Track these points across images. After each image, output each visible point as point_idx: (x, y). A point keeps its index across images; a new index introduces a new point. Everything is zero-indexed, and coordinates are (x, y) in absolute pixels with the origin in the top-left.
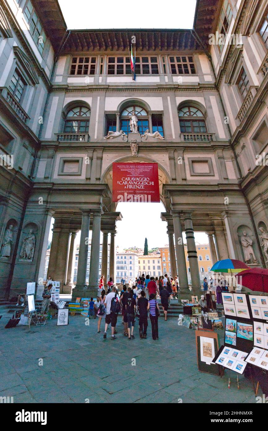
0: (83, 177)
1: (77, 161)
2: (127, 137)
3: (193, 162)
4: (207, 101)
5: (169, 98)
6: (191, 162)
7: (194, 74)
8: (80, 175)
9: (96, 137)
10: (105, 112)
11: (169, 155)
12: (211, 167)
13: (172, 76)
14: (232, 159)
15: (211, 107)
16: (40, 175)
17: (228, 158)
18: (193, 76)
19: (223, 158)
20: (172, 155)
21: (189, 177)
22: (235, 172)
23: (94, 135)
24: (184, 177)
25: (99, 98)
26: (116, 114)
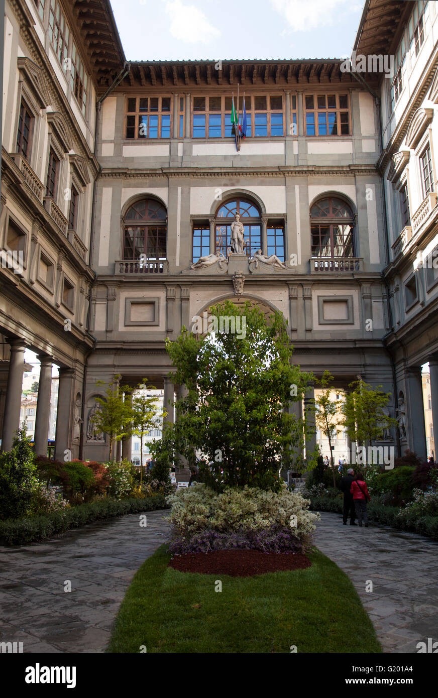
0: (162, 328)
1: (153, 303)
2: (227, 264)
3: (325, 302)
4: (361, 193)
5: (297, 187)
6: (321, 302)
7: (346, 138)
8: (158, 326)
9: (178, 264)
10: (192, 216)
11: (289, 293)
12: (350, 312)
13: (306, 140)
14: (383, 299)
15: (364, 207)
16: (99, 325)
17: (378, 297)
18: (343, 140)
19: (370, 297)
20: (293, 293)
21: (316, 327)
22: (385, 319)
23: (175, 260)
24: (308, 327)
25: (180, 189)
26: (210, 220)
